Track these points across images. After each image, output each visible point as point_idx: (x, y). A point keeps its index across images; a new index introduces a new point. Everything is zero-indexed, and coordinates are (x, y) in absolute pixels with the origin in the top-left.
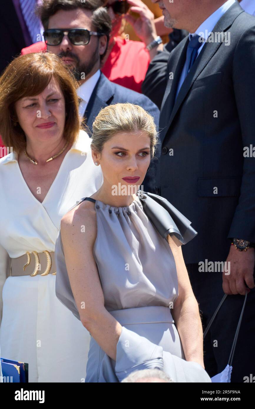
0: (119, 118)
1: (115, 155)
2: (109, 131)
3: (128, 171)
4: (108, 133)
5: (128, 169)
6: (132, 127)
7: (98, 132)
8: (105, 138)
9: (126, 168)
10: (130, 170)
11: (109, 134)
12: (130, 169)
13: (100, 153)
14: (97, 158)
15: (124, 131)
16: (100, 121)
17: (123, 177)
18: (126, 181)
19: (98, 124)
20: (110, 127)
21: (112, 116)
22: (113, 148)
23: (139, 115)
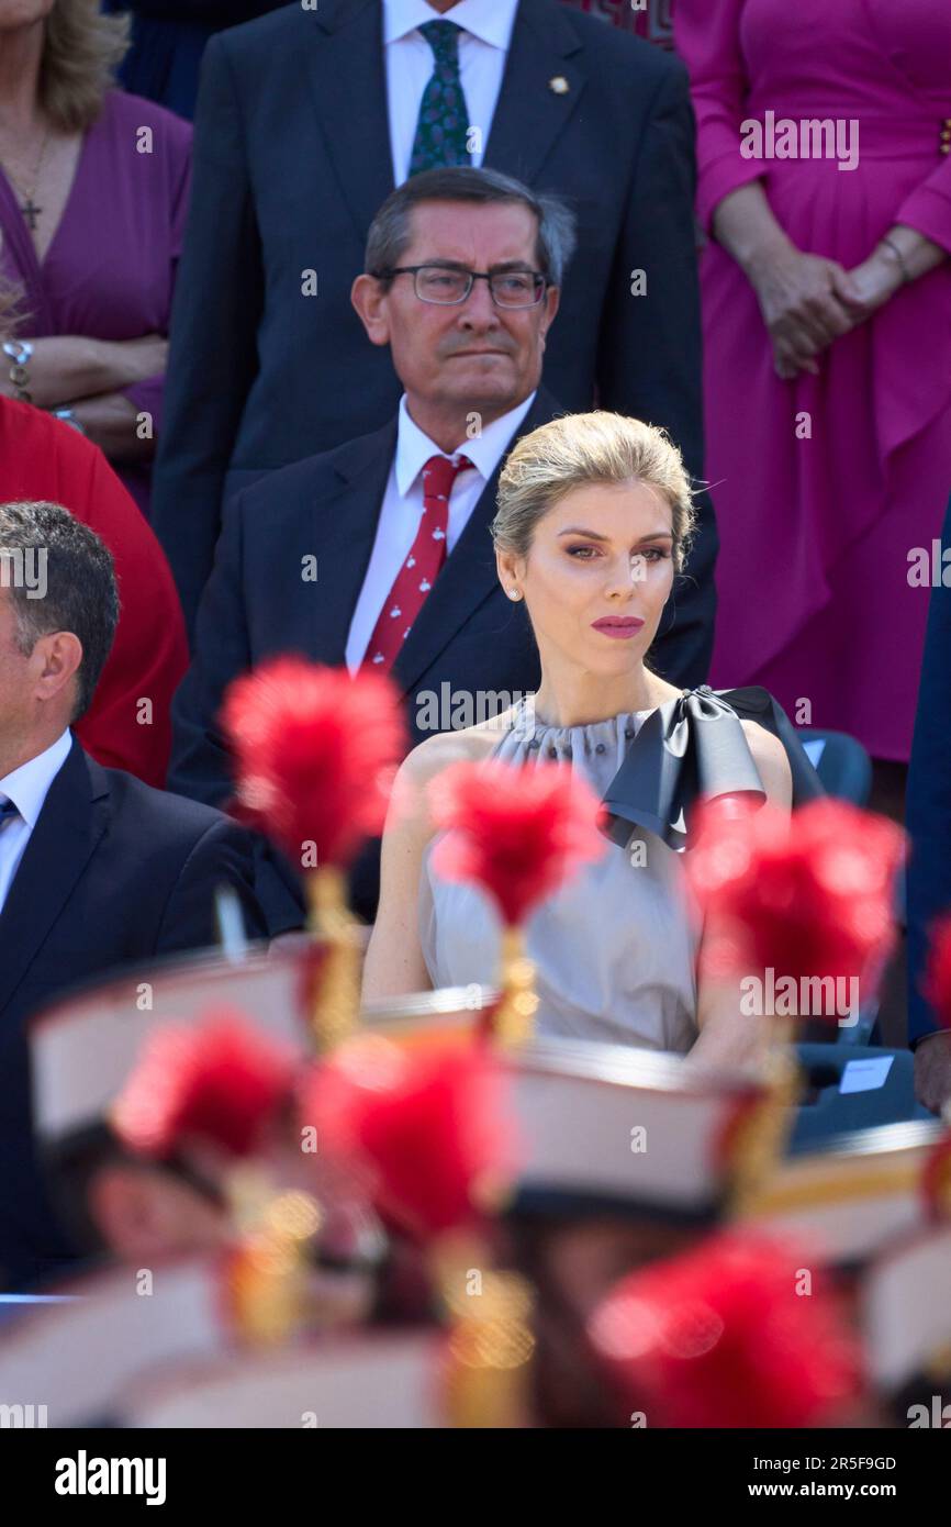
0: (573, 447)
1: (568, 556)
2: (551, 484)
3: (608, 600)
4: (549, 493)
5: (609, 593)
6: (618, 471)
7: (514, 495)
8: (538, 507)
9: (603, 590)
10: (616, 597)
11: (548, 497)
12: (614, 595)
13: (524, 556)
14: (514, 576)
15: (593, 482)
16: (521, 463)
17: (592, 622)
18: (601, 631)
19: (515, 473)
20: (552, 473)
21: (557, 444)
22: (561, 534)
23: (639, 438)
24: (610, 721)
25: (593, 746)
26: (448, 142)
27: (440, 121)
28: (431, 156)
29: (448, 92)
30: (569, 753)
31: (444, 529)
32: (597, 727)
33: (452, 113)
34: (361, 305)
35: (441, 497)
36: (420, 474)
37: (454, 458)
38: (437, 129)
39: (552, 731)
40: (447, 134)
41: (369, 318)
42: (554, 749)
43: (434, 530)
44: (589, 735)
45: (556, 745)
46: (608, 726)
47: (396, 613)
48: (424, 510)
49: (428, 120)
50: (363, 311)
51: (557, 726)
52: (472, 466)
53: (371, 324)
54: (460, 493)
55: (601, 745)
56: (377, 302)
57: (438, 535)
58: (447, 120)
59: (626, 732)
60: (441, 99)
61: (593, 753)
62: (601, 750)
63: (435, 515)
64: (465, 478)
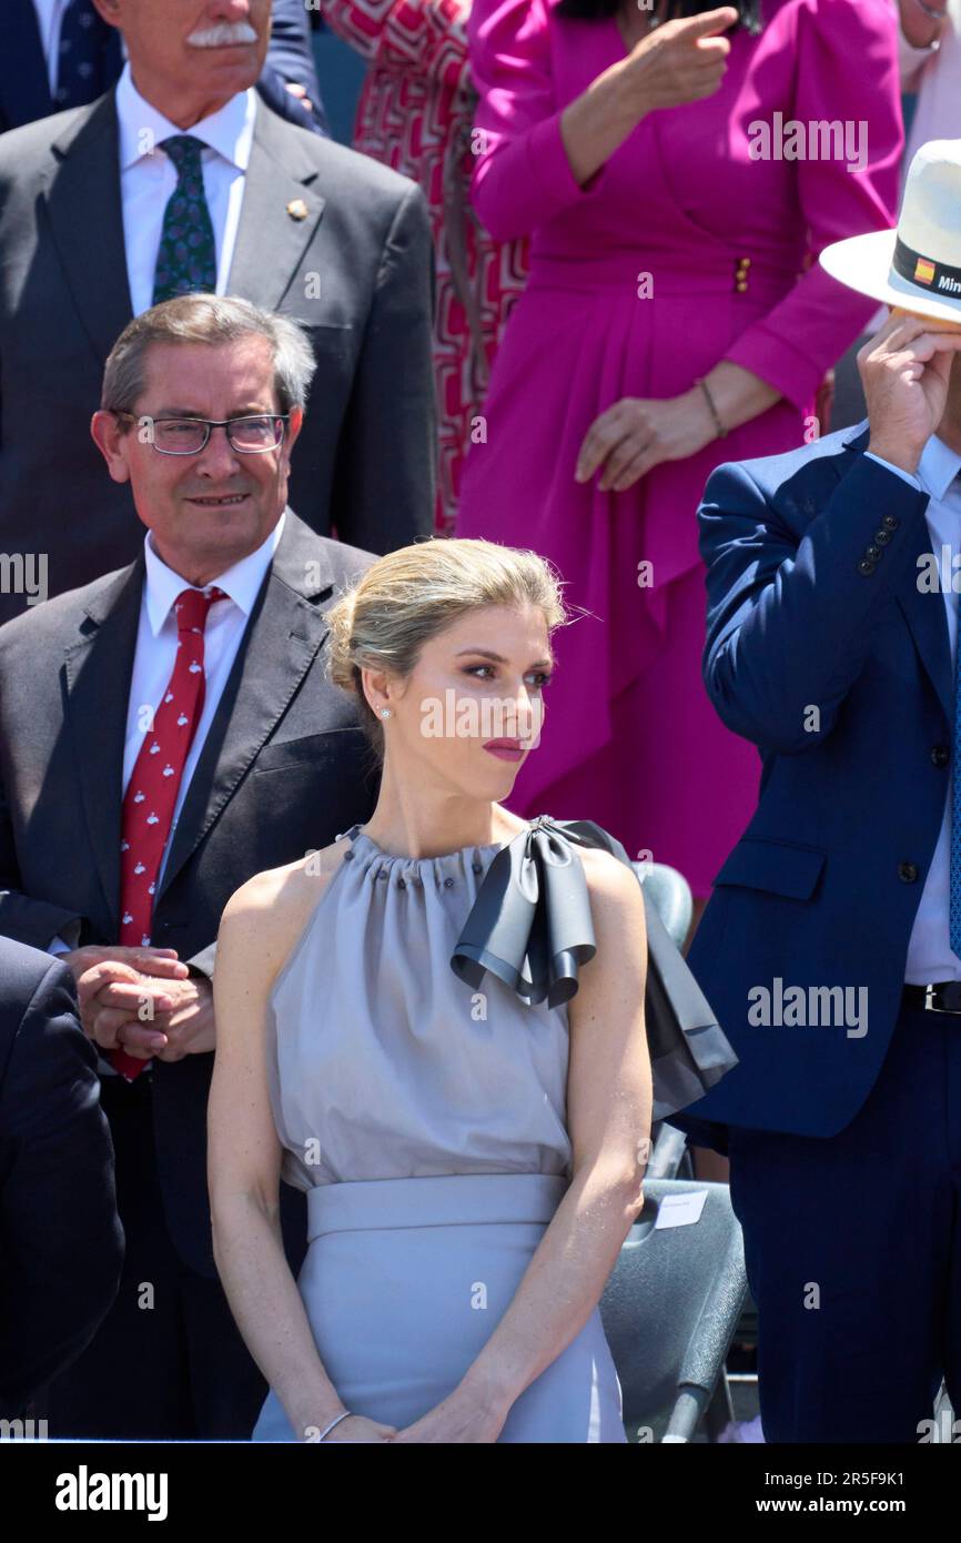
2: (449, 603)
4: (445, 611)
8: (430, 627)
11: (443, 615)
13: (403, 676)
14: (386, 696)
16: (405, 583)
17: (484, 743)
18: (493, 752)
19: (397, 591)
20: (453, 592)
22: (457, 654)
24: (457, 854)
25: (441, 880)
26: (193, 259)
27: (185, 239)
28: (175, 274)
29: (193, 208)
30: (419, 886)
31: (200, 662)
32: (445, 860)
33: (197, 230)
34: (101, 441)
35: (195, 630)
36: (172, 609)
37: (206, 589)
38: (182, 247)
39: (400, 862)
40: (191, 251)
41: (110, 453)
42: (402, 880)
43: (191, 664)
44: (438, 868)
45: (404, 877)
46: (455, 859)
47: (155, 750)
48: (179, 644)
49: (172, 236)
50: (103, 446)
51: (405, 856)
52: (225, 596)
53: (112, 460)
54: (214, 625)
55: (450, 879)
56: (117, 437)
57: (194, 669)
58: (192, 236)
59: (473, 867)
60: (185, 213)
61: (442, 886)
62: (449, 883)
63: (191, 649)
64: (219, 609)
